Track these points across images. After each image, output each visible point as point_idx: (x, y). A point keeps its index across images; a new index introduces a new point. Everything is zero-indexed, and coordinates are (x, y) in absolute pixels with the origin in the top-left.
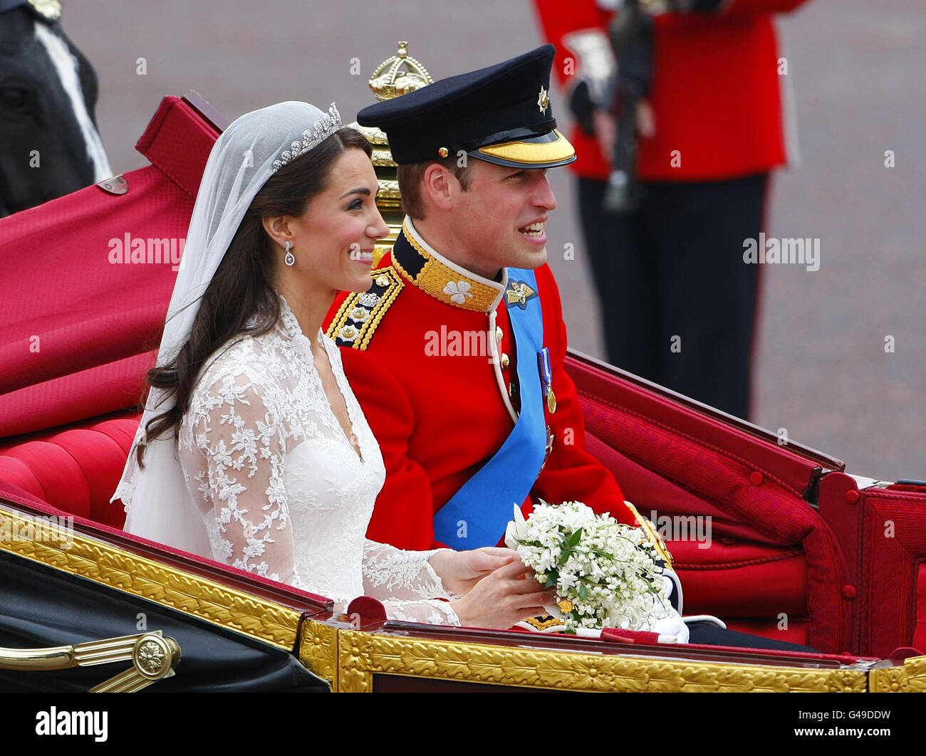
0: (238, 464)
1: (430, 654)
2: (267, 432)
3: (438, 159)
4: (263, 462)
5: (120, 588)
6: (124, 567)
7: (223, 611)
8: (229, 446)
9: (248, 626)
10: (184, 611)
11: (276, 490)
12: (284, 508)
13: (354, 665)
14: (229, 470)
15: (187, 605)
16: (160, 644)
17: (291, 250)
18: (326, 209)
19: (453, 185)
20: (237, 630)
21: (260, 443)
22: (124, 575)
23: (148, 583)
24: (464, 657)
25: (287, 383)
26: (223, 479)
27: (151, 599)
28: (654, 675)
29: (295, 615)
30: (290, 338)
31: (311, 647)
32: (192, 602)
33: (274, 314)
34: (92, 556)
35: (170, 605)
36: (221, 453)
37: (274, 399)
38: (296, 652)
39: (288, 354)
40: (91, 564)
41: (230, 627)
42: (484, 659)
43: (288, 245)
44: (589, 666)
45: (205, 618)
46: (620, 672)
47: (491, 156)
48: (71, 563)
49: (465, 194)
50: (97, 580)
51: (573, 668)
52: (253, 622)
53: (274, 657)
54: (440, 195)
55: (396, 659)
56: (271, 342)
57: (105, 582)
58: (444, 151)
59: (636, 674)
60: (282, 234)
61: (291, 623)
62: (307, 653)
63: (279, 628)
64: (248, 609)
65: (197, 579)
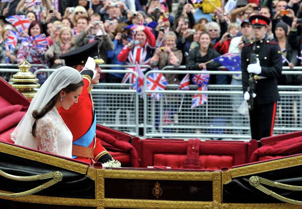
0: (48, 138)
1: (118, 173)
2: (53, 131)
7: (69, 166)
8: (46, 135)
9: (76, 170)
10: (60, 167)
11: (55, 143)
13: (100, 176)
14: (46, 140)
15: (61, 166)
26: (44, 142)
28: (172, 175)
29: (87, 167)
31: (90, 173)
36: (44, 136)
38: (86, 174)
41: (71, 170)
44: (156, 174)
45: (65, 168)
46: (164, 175)
51: (153, 174)
52: (77, 169)
53: (82, 176)
55: (111, 174)
58: (83, 62)
59: (167, 175)
61: (85, 168)
62: (89, 174)
63: (83, 170)
64: (76, 166)
65: (64, 160)
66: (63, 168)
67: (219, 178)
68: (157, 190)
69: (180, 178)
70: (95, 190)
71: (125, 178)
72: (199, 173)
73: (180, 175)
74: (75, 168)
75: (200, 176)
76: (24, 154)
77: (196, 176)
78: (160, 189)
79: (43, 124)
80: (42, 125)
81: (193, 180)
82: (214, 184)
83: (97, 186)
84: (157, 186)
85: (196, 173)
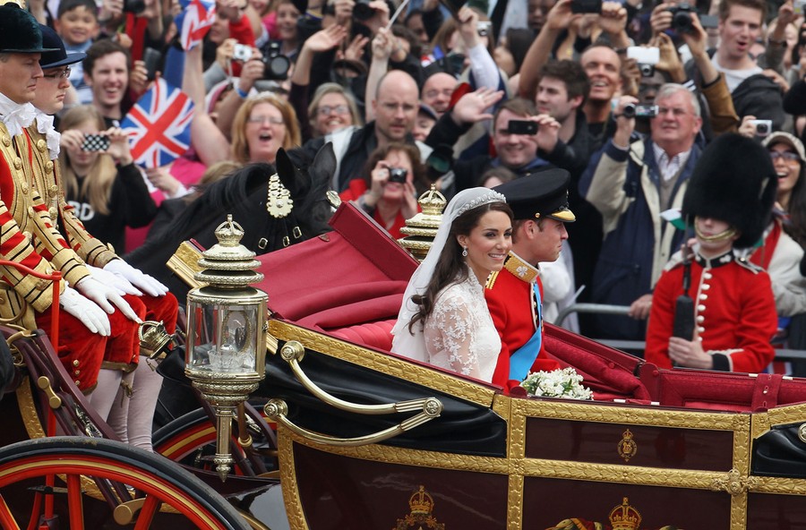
0: (458, 336)
1: (554, 408)
2: (470, 323)
3: (533, 218)
4: (467, 335)
5: (412, 381)
6: (415, 372)
7: (459, 390)
8: (454, 329)
9: (471, 397)
10: (441, 390)
11: (473, 347)
12: (476, 355)
13: (518, 413)
14: (455, 339)
15: (443, 387)
16: (435, 403)
17: (467, 250)
18: (478, 235)
19: (536, 229)
20: (465, 398)
21: (467, 327)
22: (415, 375)
23: (426, 378)
24: (569, 409)
25: (474, 304)
26: (451, 343)
27: (426, 385)
28: (655, 417)
29: (492, 392)
30: (473, 285)
31: (498, 406)
32: (445, 386)
33: (466, 273)
34: (400, 367)
35: (435, 388)
36: (451, 332)
37: (471, 309)
38: (491, 408)
39: (473, 292)
40: (400, 371)
41: (462, 397)
42: (578, 410)
43: (465, 247)
44: (626, 413)
45: (451, 393)
46: (640, 415)
47: (557, 217)
48: (390, 370)
49: (541, 233)
50: (402, 377)
51: (619, 414)
52: (473, 395)
53: (482, 410)
54: (531, 233)
55: (538, 410)
56: (466, 286)
57: (406, 378)
58: (538, 215)
59: (647, 416)
60: (464, 243)
61: (490, 395)
62: (497, 408)
63: (484, 398)
64: (471, 390)
65: (448, 377)
66: (447, 392)
67: (747, 427)
68: (627, 445)
69: (672, 422)
70: (507, 440)
71: (566, 418)
72: (708, 415)
73: (672, 418)
74: (470, 394)
75: (709, 420)
76: (371, 362)
77: (703, 419)
78: (634, 443)
79: (448, 305)
80: (445, 309)
81: (697, 427)
82: (735, 436)
83: (511, 433)
84: (627, 437)
85: (703, 415)
